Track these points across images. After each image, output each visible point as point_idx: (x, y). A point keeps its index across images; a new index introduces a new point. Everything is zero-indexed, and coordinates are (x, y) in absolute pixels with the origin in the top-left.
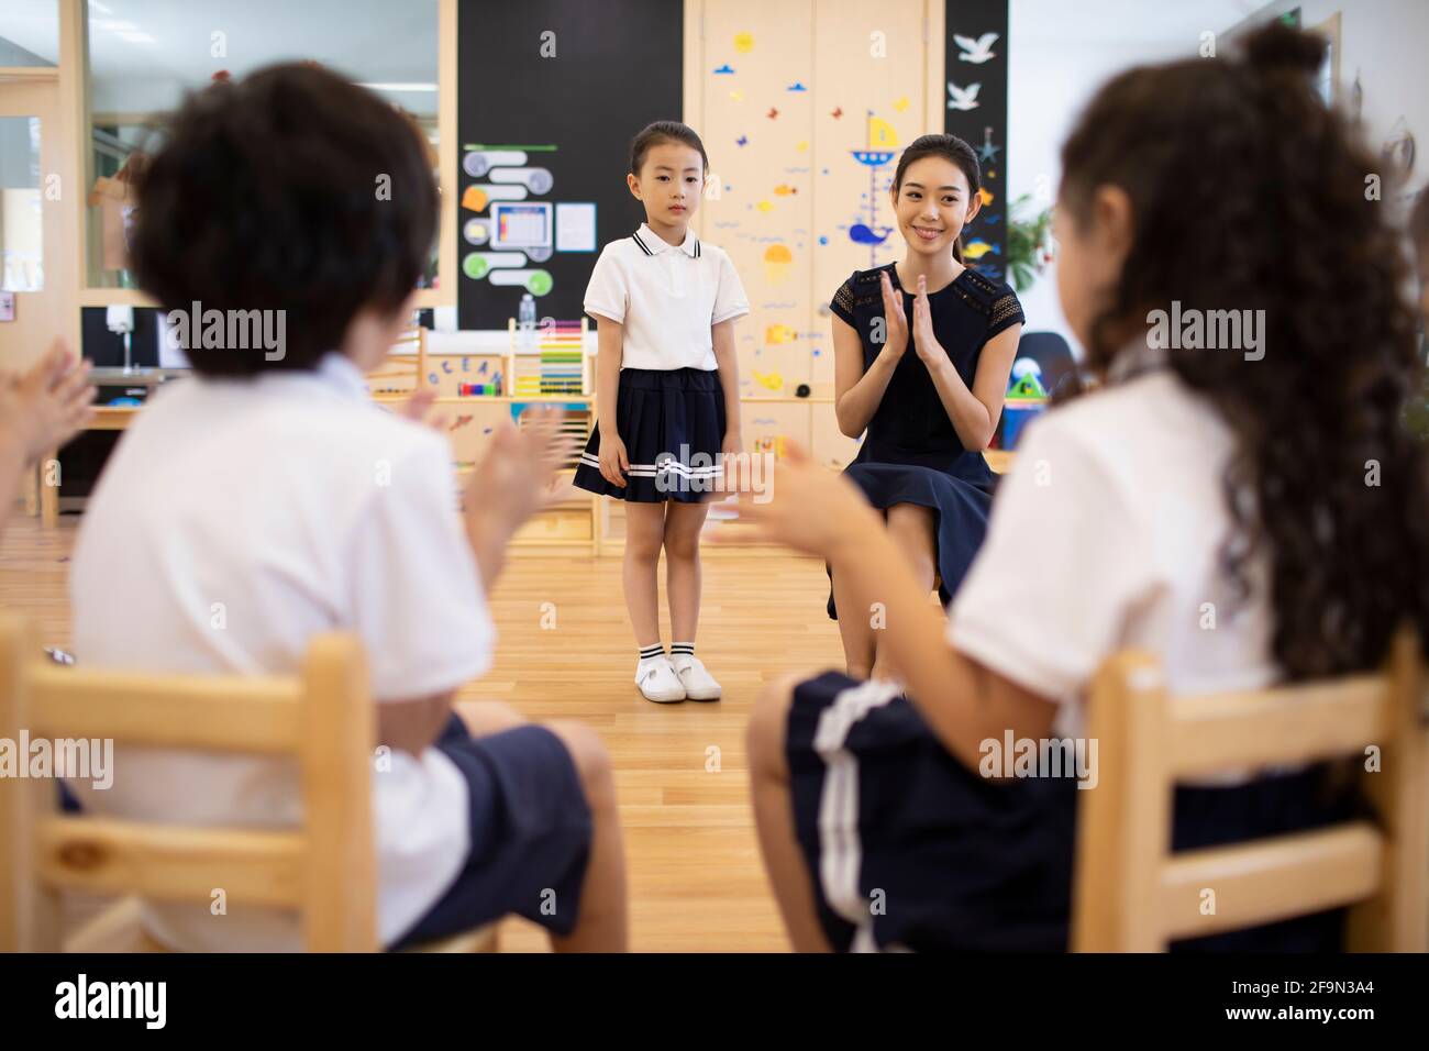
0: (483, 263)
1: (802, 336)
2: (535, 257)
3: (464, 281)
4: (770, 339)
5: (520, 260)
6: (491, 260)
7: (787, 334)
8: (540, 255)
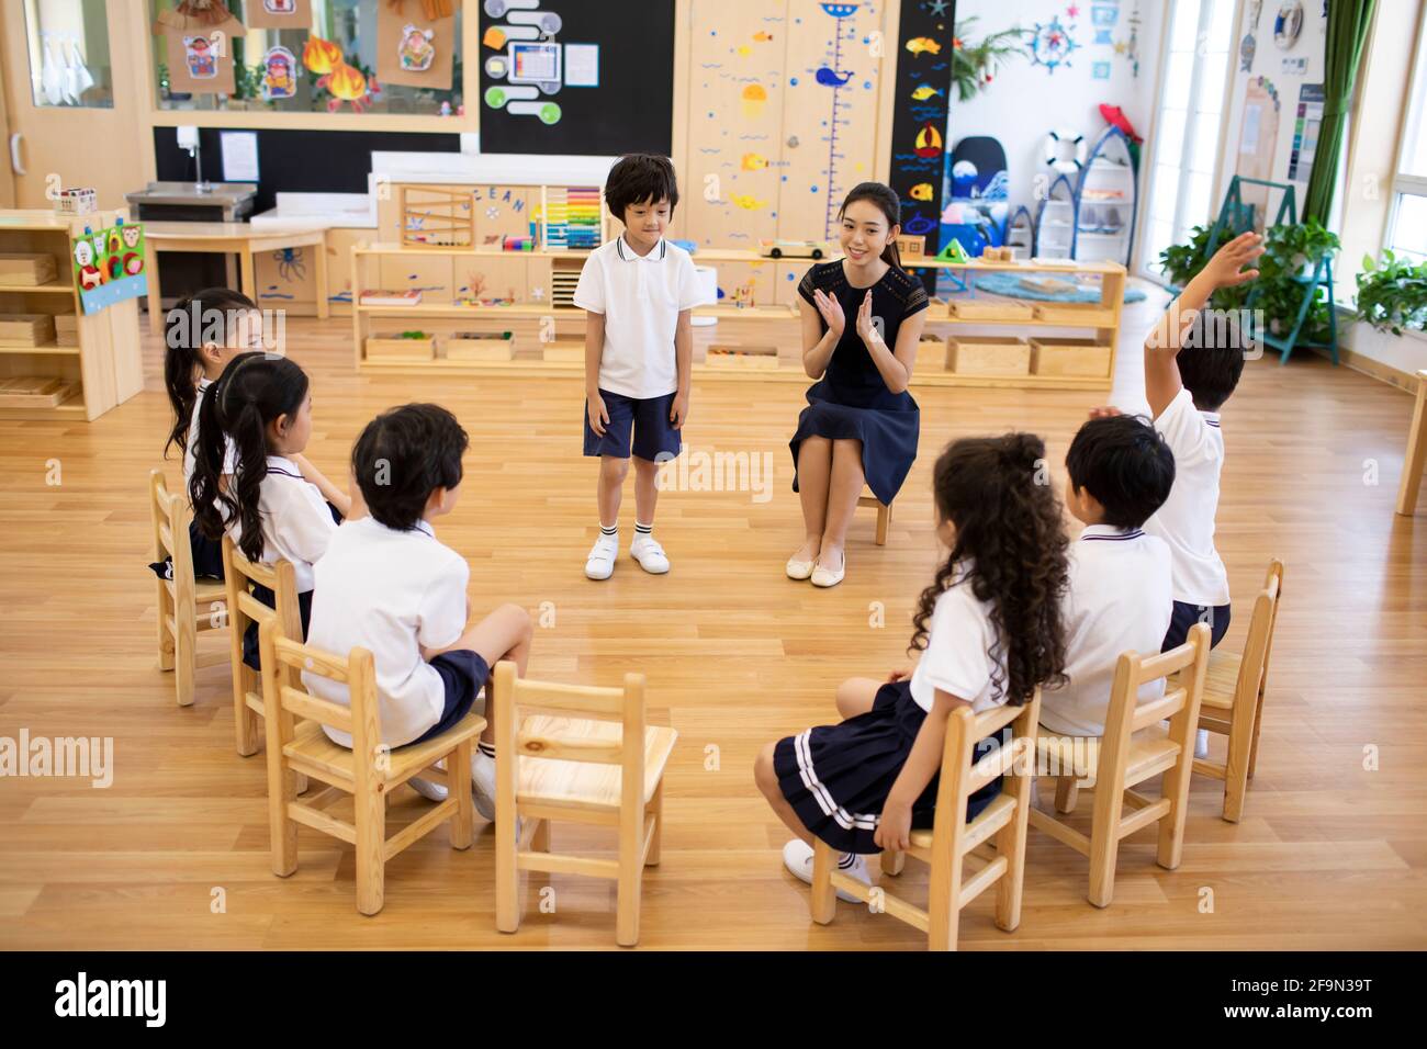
0: (502, 95)
1: (773, 164)
2: (545, 90)
3: (486, 112)
4: (745, 167)
5: (534, 93)
6: (509, 92)
7: (760, 162)
8: (550, 89)
